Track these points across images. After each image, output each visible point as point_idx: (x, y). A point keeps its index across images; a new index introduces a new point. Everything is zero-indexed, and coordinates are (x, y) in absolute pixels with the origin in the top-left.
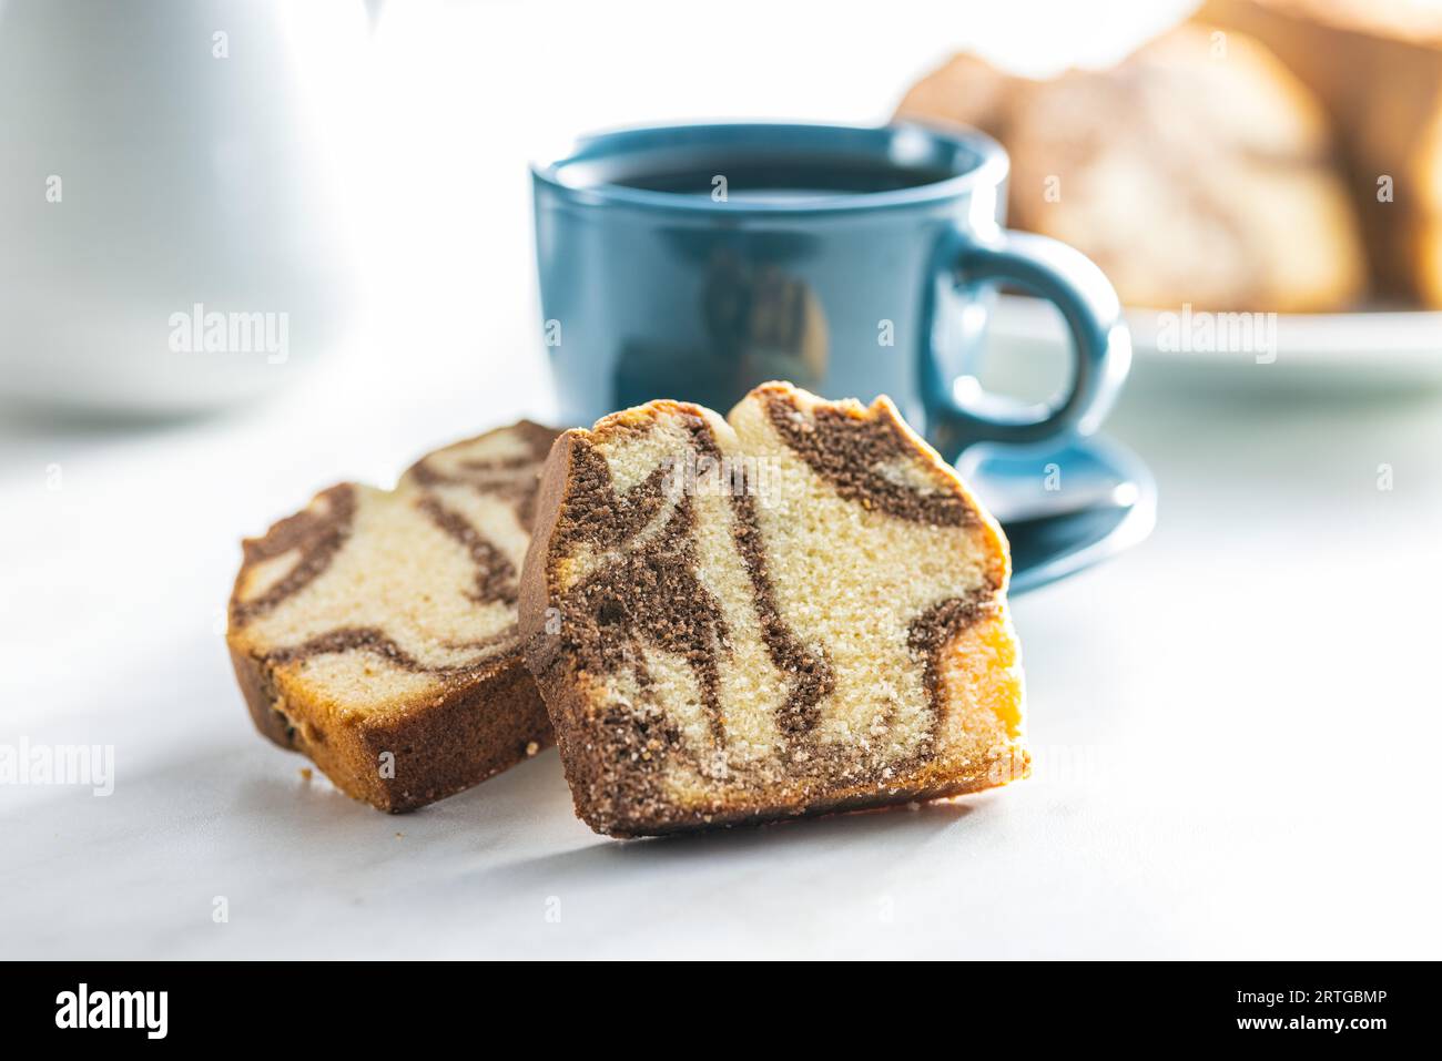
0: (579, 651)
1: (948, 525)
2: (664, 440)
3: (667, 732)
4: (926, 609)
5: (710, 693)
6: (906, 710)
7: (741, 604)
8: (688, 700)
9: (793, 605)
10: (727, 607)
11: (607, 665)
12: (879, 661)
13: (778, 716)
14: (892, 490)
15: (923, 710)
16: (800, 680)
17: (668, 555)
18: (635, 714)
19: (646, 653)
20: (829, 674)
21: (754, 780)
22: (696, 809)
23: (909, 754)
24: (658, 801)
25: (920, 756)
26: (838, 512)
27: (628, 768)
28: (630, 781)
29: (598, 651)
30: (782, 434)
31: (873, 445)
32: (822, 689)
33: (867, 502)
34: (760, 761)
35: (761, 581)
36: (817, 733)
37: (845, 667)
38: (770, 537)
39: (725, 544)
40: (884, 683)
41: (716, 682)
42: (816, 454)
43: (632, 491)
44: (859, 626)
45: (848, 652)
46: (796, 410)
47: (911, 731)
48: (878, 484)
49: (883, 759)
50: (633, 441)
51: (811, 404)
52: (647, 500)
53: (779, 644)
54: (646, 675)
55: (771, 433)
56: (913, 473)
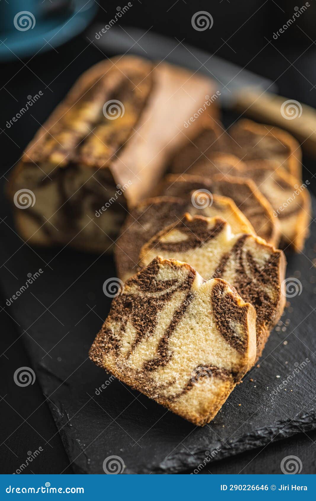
0: (113, 310)
1: (234, 348)
2: (178, 274)
3: (116, 345)
4: (207, 364)
5: (135, 344)
6: (177, 385)
7: (162, 328)
8: (128, 341)
9: (174, 338)
10: (158, 326)
11: (116, 319)
12: (182, 368)
13: (146, 362)
14: (228, 328)
15: (181, 388)
16: (158, 357)
17: (154, 303)
18: (113, 335)
19: (128, 323)
20: (167, 362)
21: (125, 373)
22: (106, 368)
23: (166, 396)
24: (99, 359)
25: (168, 399)
26: (208, 323)
27: (100, 346)
28: (97, 350)
29: (117, 314)
30: (212, 294)
31: (234, 313)
32: (161, 363)
33: (218, 326)
34: (131, 369)
35: (172, 328)
36: (150, 373)
37: (173, 363)
38: (185, 317)
39: (171, 311)
40: (178, 374)
41: (138, 342)
42: (216, 305)
43: (160, 281)
44: (186, 355)
45: (177, 360)
46: (222, 290)
47: (172, 391)
48: (226, 324)
49: (159, 392)
50: (170, 269)
51: (228, 292)
52: (161, 286)
53: (163, 346)
54: (124, 328)
55: (209, 292)
56: (238, 328)
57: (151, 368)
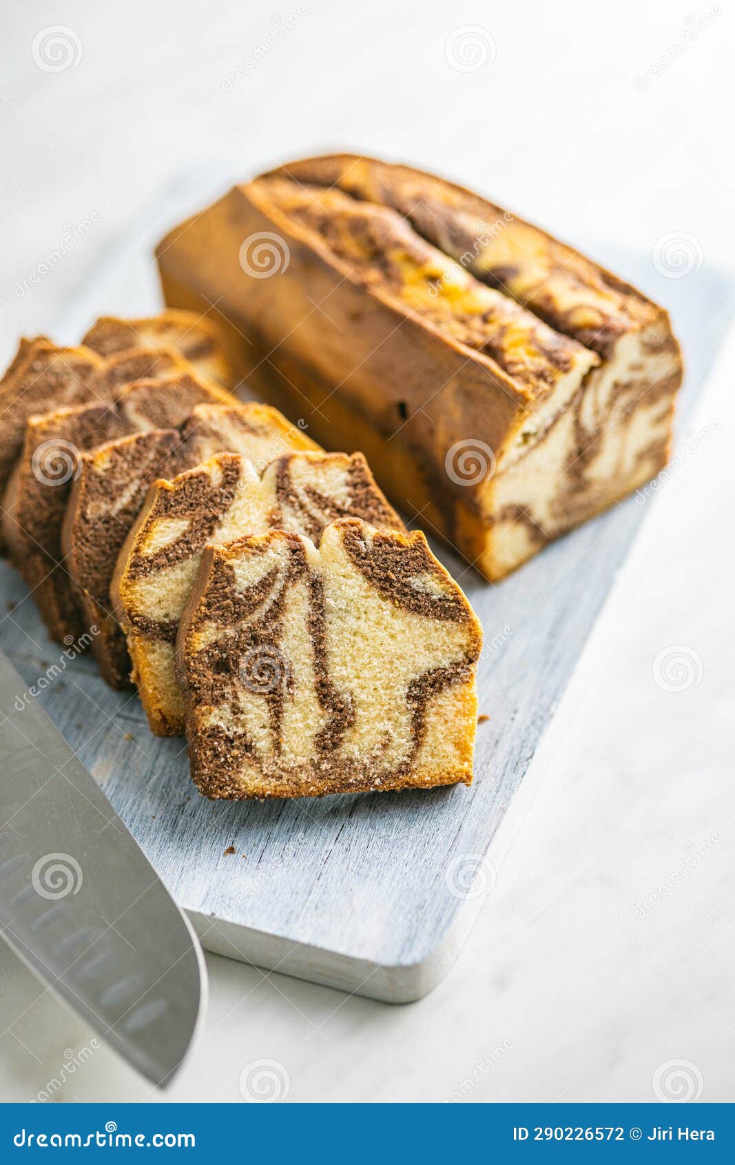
0: (198, 691)
1: (447, 619)
2: (272, 557)
3: (246, 745)
4: (422, 675)
5: (276, 721)
6: (397, 740)
7: (304, 666)
8: (261, 725)
9: (338, 668)
10: (296, 667)
11: (214, 701)
12: (386, 708)
13: (316, 739)
14: (414, 594)
15: (408, 741)
16: (334, 717)
17: (264, 632)
18: (227, 733)
19: (240, 695)
20: (353, 714)
21: (294, 779)
22: (255, 795)
23: (393, 770)
24: (233, 788)
25: (400, 772)
26: (377, 608)
27: (217, 766)
28: (217, 775)
29: (210, 693)
30: (350, 555)
31: (407, 564)
32: (346, 724)
33: (397, 602)
34: (300, 767)
35: (320, 652)
36: (339, 752)
37: (364, 710)
38: (330, 623)
39: (301, 627)
40: (386, 722)
41: (281, 715)
42: (369, 569)
43: (248, 590)
44: (378, 684)
45: (367, 700)
46: (362, 538)
47: (398, 755)
48: (407, 590)
49: (377, 772)
50: (253, 558)
51: (373, 535)
52: (256, 597)
53: (325, 693)
54: (238, 708)
55: (342, 554)
56: (431, 583)
57: (335, 744)
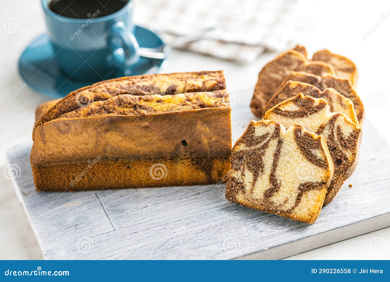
1: (319, 167)
2: (269, 129)
3: (242, 186)
4: (305, 182)
5: (254, 182)
6: (290, 201)
7: (268, 167)
8: (249, 182)
9: (279, 171)
10: (265, 167)
12: (290, 189)
13: (265, 192)
14: (312, 155)
15: (293, 203)
16: (272, 187)
17: (258, 152)
18: (238, 180)
19: (245, 170)
20: (279, 188)
21: (253, 202)
22: (240, 203)
23: (285, 210)
25: (287, 212)
26: (298, 156)
27: (231, 190)
28: (230, 193)
30: (294, 136)
31: (312, 145)
32: (275, 190)
33: (305, 156)
34: (257, 199)
35: (275, 165)
36: (270, 198)
37: (283, 188)
38: (281, 156)
39: (271, 154)
40: (288, 194)
41: (256, 180)
42: (299, 142)
43: (258, 137)
44: (290, 181)
45: (285, 185)
46: (300, 132)
47: (288, 206)
48: (309, 153)
49: (280, 209)
50: (263, 127)
51: (304, 131)
52: (259, 140)
53: (272, 178)
54: (243, 174)
55: (292, 135)
56: (318, 153)
57: (270, 195)
